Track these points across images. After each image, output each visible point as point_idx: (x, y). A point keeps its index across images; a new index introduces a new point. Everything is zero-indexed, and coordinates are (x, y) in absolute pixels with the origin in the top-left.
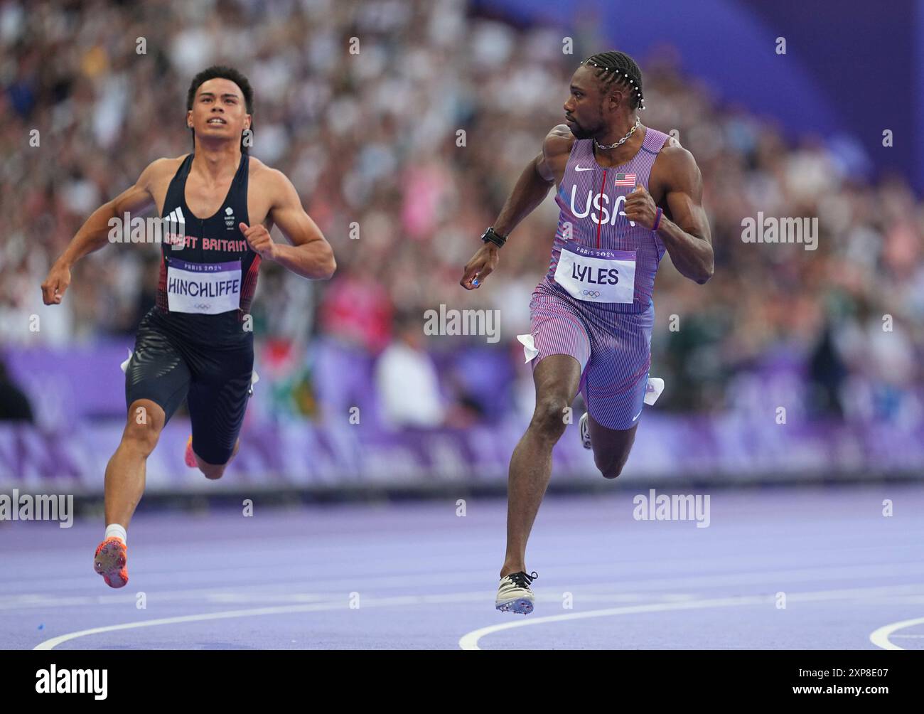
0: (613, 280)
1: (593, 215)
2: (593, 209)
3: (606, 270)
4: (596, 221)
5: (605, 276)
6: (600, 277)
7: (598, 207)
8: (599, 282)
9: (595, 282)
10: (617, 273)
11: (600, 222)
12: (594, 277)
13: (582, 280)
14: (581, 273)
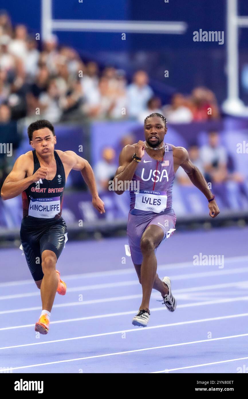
0: (159, 203)
1: (152, 179)
2: (152, 176)
3: (157, 200)
4: (154, 181)
5: (156, 202)
6: (154, 202)
7: (154, 175)
8: (154, 204)
9: (152, 204)
10: (160, 201)
11: (155, 181)
12: (152, 202)
13: (147, 203)
14: (147, 200)
